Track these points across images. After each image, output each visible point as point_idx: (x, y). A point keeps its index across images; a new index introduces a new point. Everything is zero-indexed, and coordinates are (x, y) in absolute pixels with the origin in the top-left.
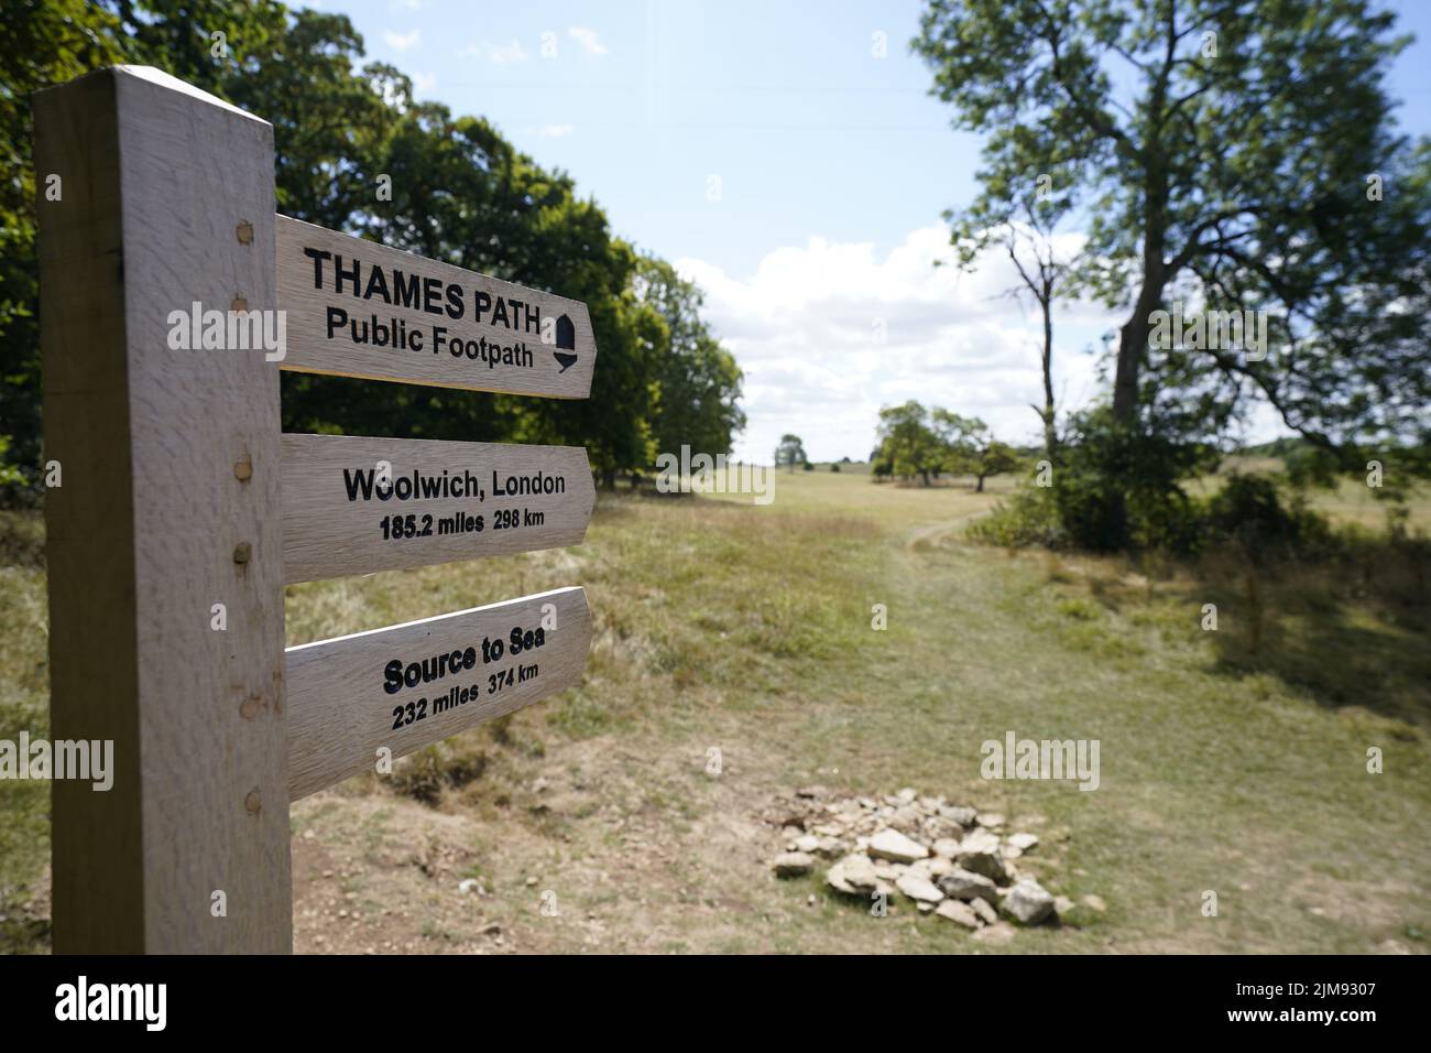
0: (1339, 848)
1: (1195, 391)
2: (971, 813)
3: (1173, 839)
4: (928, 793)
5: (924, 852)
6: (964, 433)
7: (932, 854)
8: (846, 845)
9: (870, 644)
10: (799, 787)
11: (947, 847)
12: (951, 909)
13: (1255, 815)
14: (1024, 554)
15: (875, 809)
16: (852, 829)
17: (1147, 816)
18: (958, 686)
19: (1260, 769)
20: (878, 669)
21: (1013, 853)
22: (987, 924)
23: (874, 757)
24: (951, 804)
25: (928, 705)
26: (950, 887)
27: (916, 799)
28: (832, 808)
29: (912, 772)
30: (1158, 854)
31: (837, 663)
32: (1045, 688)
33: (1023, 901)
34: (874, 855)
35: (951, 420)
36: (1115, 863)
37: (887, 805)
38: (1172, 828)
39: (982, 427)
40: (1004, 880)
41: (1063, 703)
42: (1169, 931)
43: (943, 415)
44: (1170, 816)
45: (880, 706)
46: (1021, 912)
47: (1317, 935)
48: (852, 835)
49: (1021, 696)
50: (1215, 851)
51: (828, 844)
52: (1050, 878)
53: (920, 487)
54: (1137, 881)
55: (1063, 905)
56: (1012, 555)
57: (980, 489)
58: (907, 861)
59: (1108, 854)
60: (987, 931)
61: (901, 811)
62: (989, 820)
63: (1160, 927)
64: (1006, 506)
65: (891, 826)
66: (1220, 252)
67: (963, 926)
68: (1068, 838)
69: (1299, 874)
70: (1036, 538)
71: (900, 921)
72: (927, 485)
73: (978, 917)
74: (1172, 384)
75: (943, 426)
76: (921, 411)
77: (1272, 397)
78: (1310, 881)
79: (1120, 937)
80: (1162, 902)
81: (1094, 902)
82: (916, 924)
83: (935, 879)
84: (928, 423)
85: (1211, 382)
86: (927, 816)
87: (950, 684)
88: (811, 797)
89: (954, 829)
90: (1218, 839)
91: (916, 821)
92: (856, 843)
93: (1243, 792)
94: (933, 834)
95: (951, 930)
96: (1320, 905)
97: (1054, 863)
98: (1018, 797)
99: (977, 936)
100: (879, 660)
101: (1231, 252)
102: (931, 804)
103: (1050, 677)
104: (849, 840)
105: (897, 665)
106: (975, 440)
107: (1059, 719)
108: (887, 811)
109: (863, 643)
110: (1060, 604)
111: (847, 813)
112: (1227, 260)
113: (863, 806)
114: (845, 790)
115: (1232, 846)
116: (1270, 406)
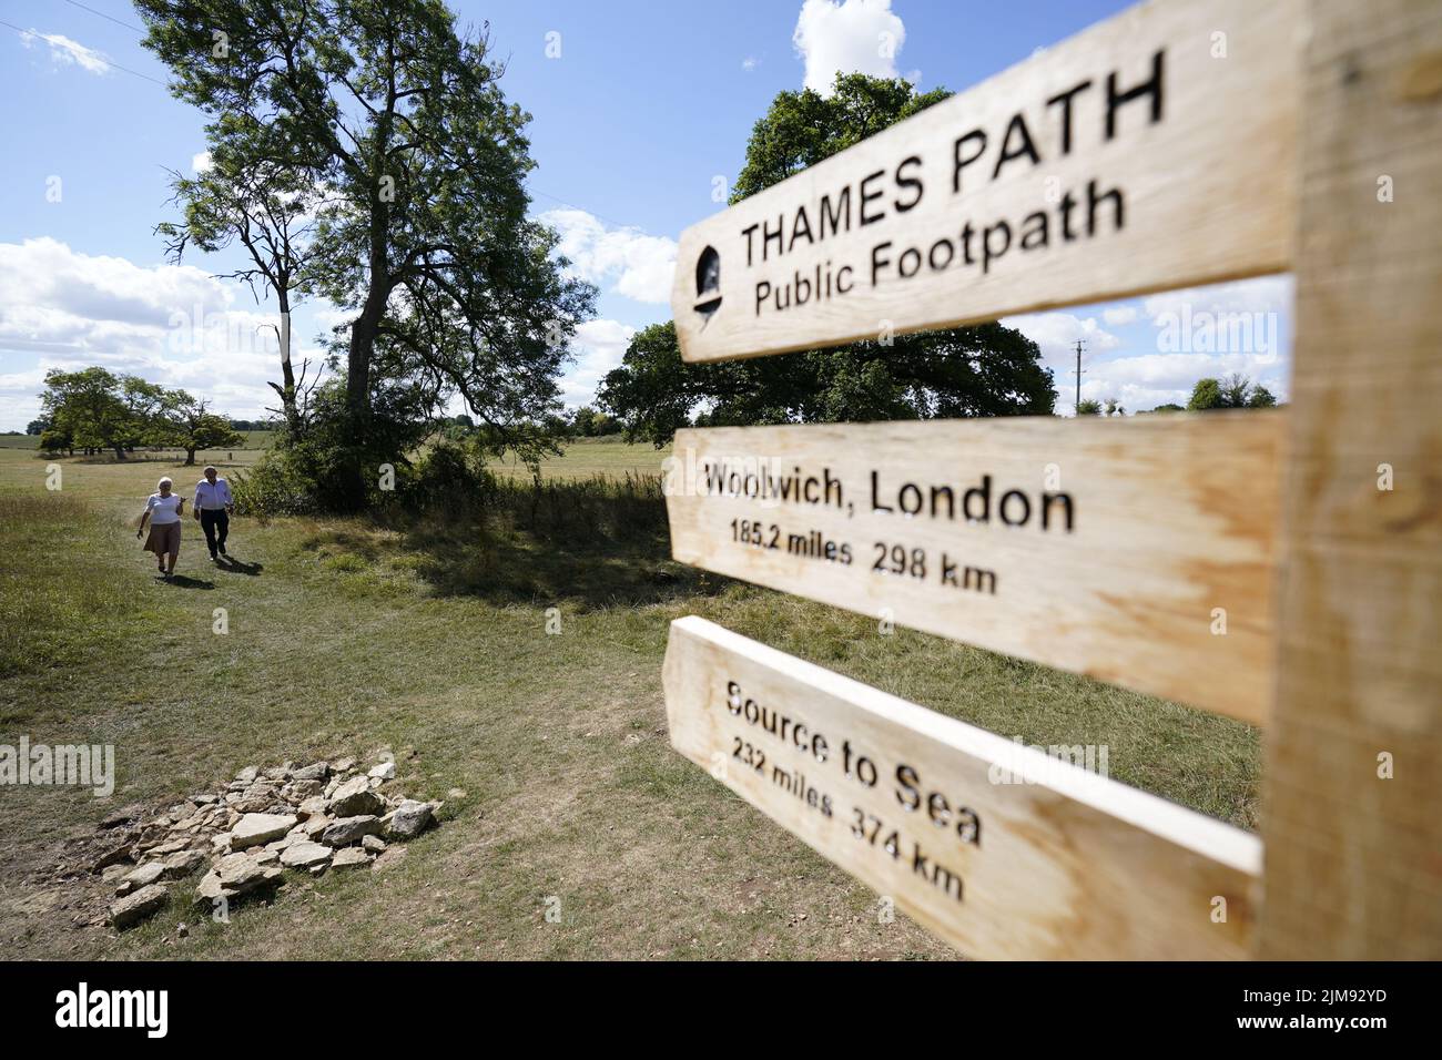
0: (581, 691)
1: (408, 382)
2: (324, 765)
3: (489, 724)
4: (271, 763)
5: (293, 819)
6: (165, 406)
7: (303, 818)
8: (201, 851)
9: (136, 635)
10: (101, 818)
11: (313, 804)
12: (344, 857)
13: (530, 688)
14: (275, 521)
15: (217, 801)
16: (199, 832)
17: (463, 714)
18: (257, 655)
19: (518, 656)
20: (158, 658)
21: (376, 783)
22: (380, 853)
23: (193, 750)
24: (299, 766)
25: (233, 680)
26: (335, 838)
27: (259, 774)
28: (162, 821)
29: (245, 750)
30: (483, 738)
31: (99, 665)
32: (343, 635)
33: (407, 818)
34: (240, 846)
35: (147, 391)
36: (456, 758)
37: (229, 791)
38: (484, 716)
39: (190, 401)
40: (380, 810)
41: (362, 645)
42: (515, 789)
43: (137, 386)
44: (480, 707)
45: (177, 695)
46: (405, 828)
47: (595, 749)
48: (202, 837)
49: (324, 648)
50: (520, 720)
51: (177, 861)
52: (415, 791)
53: (112, 461)
54: (478, 764)
55: (437, 805)
56: (263, 524)
57: (190, 462)
58: (279, 835)
59: (451, 753)
60: (382, 858)
61: (248, 792)
62: (342, 765)
63: (508, 790)
64: (245, 477)
65: (245, 811)
66: (427, 275)
67: (360, 865)
68: (415, 753)
69: (571, 716)
70: (281, 505)
71: (298, 894)
72: (122, 459)
73: (370, 851)
74: (390, 375)
75: (138, 398)
76: (109, 380)
77: (464, 390)
78: (578, 718)
79: (486, 810)
80: (501, 772)
81: (456, 793)
82: (316, 888)
83: (316, 837)
84: (119, 393)
85: (418, 374)
86: (280, 786)
87: (249, 654)
88: (124, 821)
89: (313, 786)
90: (517, 712)
91: (271, 794)
92: (213, 844)
93: (514, 674)
94: (293, 798)
95: (351, 875)
96: (588, 730)
97: (413, 777)
98: (359, 735)
99: (376, 867)
100: (155, 649)
101: (435, 277)
102: (278, 773)
103: (343, 626)
104: (201, 844)
105: (178, 649)
106: (179, 413)
107: (365, 660)
108: (232, 798)
109: (126, 634)
110: (328, 561)
111: (187, 818)
112: (430, 282)
113: (200, 804)
114: (169, 797)
115: (526, 714)
116: (461, 396)
